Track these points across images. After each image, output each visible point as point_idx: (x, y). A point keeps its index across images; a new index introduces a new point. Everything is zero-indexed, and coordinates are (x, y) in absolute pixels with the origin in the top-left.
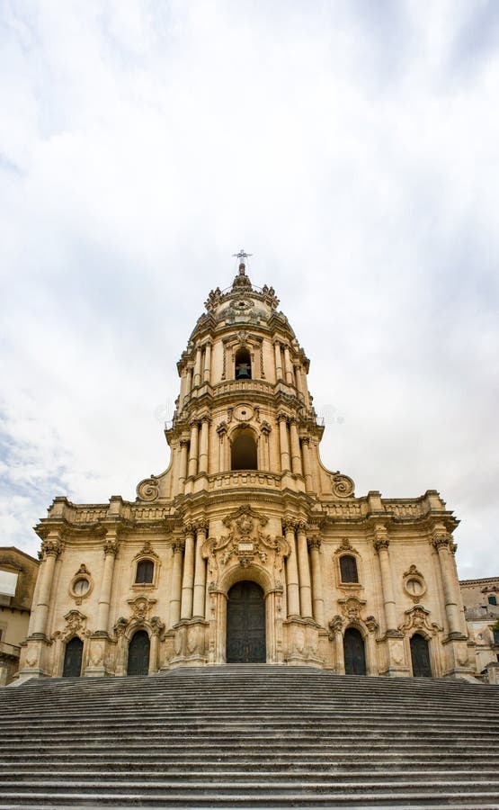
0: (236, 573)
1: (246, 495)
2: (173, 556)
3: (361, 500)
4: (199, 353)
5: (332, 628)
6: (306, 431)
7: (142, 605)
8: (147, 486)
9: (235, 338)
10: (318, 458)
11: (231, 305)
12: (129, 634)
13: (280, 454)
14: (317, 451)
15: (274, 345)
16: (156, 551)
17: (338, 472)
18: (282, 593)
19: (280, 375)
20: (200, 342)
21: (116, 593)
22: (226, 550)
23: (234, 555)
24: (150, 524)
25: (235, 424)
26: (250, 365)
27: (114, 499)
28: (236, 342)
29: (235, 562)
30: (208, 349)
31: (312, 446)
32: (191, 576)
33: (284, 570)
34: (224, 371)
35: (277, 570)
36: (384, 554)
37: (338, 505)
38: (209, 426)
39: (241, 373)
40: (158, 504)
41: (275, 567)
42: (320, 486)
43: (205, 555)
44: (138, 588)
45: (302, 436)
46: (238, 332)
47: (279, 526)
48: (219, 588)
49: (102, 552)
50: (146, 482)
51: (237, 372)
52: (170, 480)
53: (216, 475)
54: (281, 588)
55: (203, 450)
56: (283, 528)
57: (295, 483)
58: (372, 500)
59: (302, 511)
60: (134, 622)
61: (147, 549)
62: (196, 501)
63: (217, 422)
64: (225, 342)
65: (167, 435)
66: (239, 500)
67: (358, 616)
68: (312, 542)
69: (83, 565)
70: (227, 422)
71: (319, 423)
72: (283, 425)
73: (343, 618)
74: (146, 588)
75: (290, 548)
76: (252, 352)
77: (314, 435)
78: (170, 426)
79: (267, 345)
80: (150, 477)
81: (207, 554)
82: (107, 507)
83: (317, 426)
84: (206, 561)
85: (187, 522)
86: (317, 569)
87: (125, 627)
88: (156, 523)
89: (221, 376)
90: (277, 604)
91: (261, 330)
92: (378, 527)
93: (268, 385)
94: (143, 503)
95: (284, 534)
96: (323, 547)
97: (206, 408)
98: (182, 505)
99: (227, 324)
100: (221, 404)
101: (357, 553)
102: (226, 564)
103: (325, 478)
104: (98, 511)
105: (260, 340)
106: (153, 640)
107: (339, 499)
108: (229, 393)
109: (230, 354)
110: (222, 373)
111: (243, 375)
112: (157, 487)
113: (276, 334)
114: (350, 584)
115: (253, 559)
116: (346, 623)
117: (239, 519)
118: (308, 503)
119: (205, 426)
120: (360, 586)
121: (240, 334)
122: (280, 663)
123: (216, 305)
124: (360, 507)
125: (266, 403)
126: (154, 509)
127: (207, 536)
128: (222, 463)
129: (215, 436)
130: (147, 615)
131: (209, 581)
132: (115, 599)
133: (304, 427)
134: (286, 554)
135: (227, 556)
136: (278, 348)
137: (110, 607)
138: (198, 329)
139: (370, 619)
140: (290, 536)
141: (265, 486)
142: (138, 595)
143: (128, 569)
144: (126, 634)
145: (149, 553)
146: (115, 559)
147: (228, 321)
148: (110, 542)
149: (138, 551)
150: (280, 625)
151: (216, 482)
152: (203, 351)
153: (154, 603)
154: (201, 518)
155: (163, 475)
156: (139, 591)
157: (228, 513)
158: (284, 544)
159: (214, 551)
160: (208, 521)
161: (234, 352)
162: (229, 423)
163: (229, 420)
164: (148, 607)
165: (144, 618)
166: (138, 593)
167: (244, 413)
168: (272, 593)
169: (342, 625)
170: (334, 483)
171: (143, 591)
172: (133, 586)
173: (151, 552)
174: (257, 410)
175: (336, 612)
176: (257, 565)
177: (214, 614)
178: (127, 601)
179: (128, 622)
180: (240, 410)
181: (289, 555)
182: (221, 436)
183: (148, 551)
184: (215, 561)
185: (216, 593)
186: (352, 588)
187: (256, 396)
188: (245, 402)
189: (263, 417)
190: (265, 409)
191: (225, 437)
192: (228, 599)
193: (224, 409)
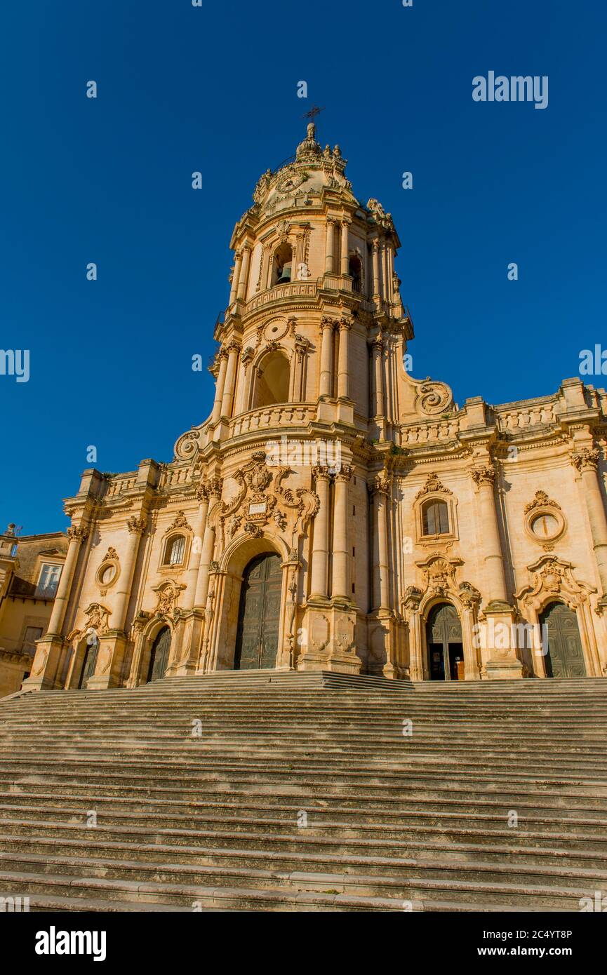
0: (243, 545)
1: (262, 439)
5: (404, 605)
7: (168, 592)
8: (185, 442)
9: (274, 232)
11: (278, 189)
13: (320, 375)
15: (326, 226)
16: (189, 523)
18: (300, 565)
19: (328, 265)
20: (239, 248)
21: (141, 578)
22: (234, 515)
24: (182, 489)
25: (264, 344)
27: (144, 463)
28: (275, 237)
29: (241, 532)
30: (245, 255)
32: (200, 553)
33: (308, 533)
34: (260, 278)
35: (296, 537)
36: (484, 491)
37: (424, 426)
41: (294, 531)
43: (213, 525)
44: (163, 571)
46: (277, 224)
47: (307, 474)
48: (222, 568)
49: (125, 531)
50: (185, 437)
51: (275, 277)
53: (238, 417)
54: (299, 558)
55: (226, 389)
56: (313, 476)
57: (336, 411)
58: (470, 411)
60: (157, 615)
63: (245, 348)
64: (262, 241)
66: (253, 447)
67: (448, 583)
69: (110, 548)
70: (254, 345)
72: (326, 332)
73: (423, 589)
74: (175, 571)
75: (319, 502)
76: (293, 244)
81: (216, 522)
84: (214, 531)
87: (144, 624)
89: (256, 287)
90: (290, 581)
91: (308, 212)
92: (475, 451)
93: (312, 284)
94: (180, 463)
95: (313, 484)
97: (234, 332)
99: (267, 217)
100: (251, 324)
101: (451, 493)
102: (234, 532)
105: (307, 227)
106: (174, 636)
107: (426, 418)
108: (257, 309)
109: (268, 255)
110: (257, 282)
111: (281, 279)
112: (197, 440)
113: (330, 211)
114: (436, 536)
115: (264, 523)
116: (428, 596)
117: (251, 473)
119: (232, 355)
120: (452, 537)
121: (279, 225)
122: (286, 668)
123: (264, 195)
124: (458, 424)
125: (304, 309)
127: (219, 499)
128: (243, 401)
129: (242, 365)
130: (172, 605)
131: (214, 557)
132: (139, 587)
134: (312, 512)
135: (234, 524)
136: (330, 230)
137: (131, 597)
138: (237, 232)
139: (462, 586)
140: (321, 486)
142: (164, 579)
143: (157, 548)
144: (144, 632)
145: (181, 525)
146: (143, 536)
147: (268, 213)
149: (169, 525)
150: (289, 611)
151: (236, 426)
152: (242, 259)
153: (182, 588)
154: (213, 477)
155: (206, 424)
156: (166, 574)
157: (240, 467)
158: (309, 499)
159: (223, 519)
160: (222, 480)
161: (272, 252)
162: (256, 347)
163: (257, 343)
164: (174, 593)
165: (168, 609)
166: (166, 577)
167: (275, 330)
168: (284, 567)
169: (419, 601)
170: (422, 395)
171: (171, 574)
172: (161, 569)
173: (185, 524)
174: (293, 321)
175: (414, 581)
176: (268, 532)
177: (212, 603)
178: (152, 587)
179: (150, 615)
180: (271, 326)
181: (316, 513)
182: (246, 366)
183: (180, 523)
184: (223, 531)
185: (216, 574)
186: (440, 541)
187: (292, 304)
188: (277, 314)
189: (300, 330)
190: (302, 318)
191: (250, 367)
192: (243, 579)
193: (254, 331)
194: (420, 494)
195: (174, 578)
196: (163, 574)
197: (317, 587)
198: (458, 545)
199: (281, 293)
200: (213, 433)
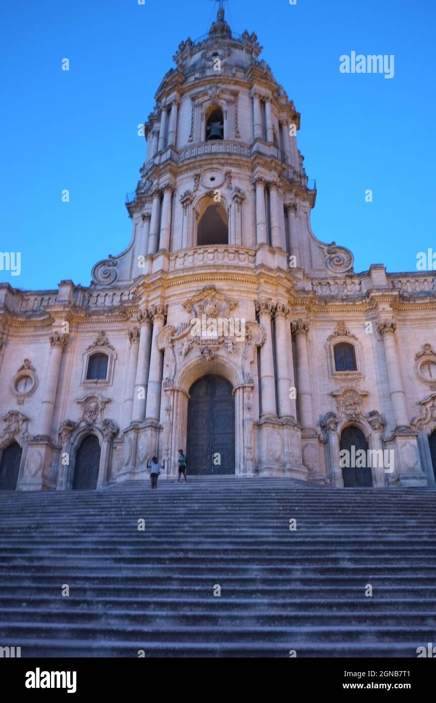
0: (197, 366)
1: (211, 274)
2: (130, 348)
3: (361, 275)
4: (164, 114)
5: (324, 427)
6: (292, 196)
7: (93, 405)
8: (103, 268)
9: (205, 93)
10: (308, 227)
11: (203, 56)
12: (76, 439)
13: (255, 224)
14: (307, 219)
15: (252, 98)
16: (112, 342)
17: (333, 243)
18: (253, 388)
19: (258, 132)
20: (165, 101)
21: (63, 391)
22: (185, 339)
23: (195, 345)
24: (104, 311)
25: (202, 192)
26: (222, 123)
27: (63, 283)
28: (206, 98)
29: (195, 355)
30: (174, 108)
31: (301, 213)
32: (145, 371)
33: (256, 361)
34: (192, 131)
35: (247, 363)
36: (389, 340)
37: (331, 282)
38: (173, 196)
39: (212, 134)
40: (116, 288)
41: (245, 358)
42: (311, 261)
43: (161, 347)
44: (89, 385)
45: (287, 202)
46: (208, 87)
47: (253, 310)
48: (177, 385)
49: (49, 345)
50: (103, 263)
51: (208, 132)
52: (130, 259)
53: (178, 252)
54: (251, 381)
55: (164, 224)
56: (257, 312)
57: (274, 258)
58: (374, 274)
59: (282, 291)
60: (83, 424)
61: (102, 340)
62: (152, 283)
63: (181, 192)
64: (193, 99)
65: (129, 209)
66: (202, 280)
67: (358, 410)
68: (297, 326)
69: (26, 361)
70: (192, 190)
71: (310, 186)
72: (260, 189)
73: (339, 414)
74: (99, 385)
75: (265, 335)
76: (225, 108)
77: (304, 200)
78: (132, 198)
79: (244, 100)
80: (107, 258)
81: (165, 344)
82: (56, 292)
83: (307, 190)
84: (162, 352)
85: (142, 307)
86: (304, 359)
87: (71, 432)
88: (111, 310)
89: (188, 138)
90: (246, 401)
91: (236, 83)
92: (381, 307)
93: (242, 145)
94: (99, 287)
95: (258, 318)
96: (313, 333)
97: (168, 175)
98: (138, 287)
99: (196, 79)
100: (186, 170)
101: (356, 339)
102: (186, 354)
103: (316, 251)
104: (46, 298)
105: (235, 94)
106: (104, 445)
107: (334, 275)
108: (195, 157)
109: (199, 112)
110: (189, 134)
111: (215, 135)
112: (115, 268)
113: (255, 86)
114: (346, 372)
115: (218, 349)
116: (343, 421)
117: (202, 303)
118: (289, 280)
119: (167, 196)
120: (360, 374)
121: (211, 88)
122: (250, 474)
123: (186, 58)
124: (360, 284)
125: (239, 166)
126: (111, 293)
127: (165, 322)
128: (185, 238)
129: (179, 207)
130: (99, 417)
131: (165, 376)
132: (62, 398)
133: (290, 191)
134: (259, 343)
135: (186, 346)
136: (257, 103)
137: (55, 407)
138: (164, 85)
139: (373, 414)
140: (265, 320)
141: (236, 262)
142: (89, 393)
143: (78, 364)
144: (72, 439)
145: (103, 345)
146: (64, 351)
147: (197, 75)
148: (56, 333)
149: (91, 343)
150: (249, 426)
151: (178, 260)
152: (169, 111)
153: (109, 401)
154: (158, 302)
155: (123, 254)
156: (90, 388)
157: (189, 296)
158: (255, 331)
159: (172, 341)
160: (167, 306)
161: (203, 110)
162: (195, 191)
163: (195, 188)
164: (100, 407)
165: (94, 420)
166: (89, 392)
167: (213, 179)
168: (239, 388)
169: (336, 424)
170: (328, 256)
171: (95, 388)
172: (84, 383)
173: (106, 344)
174: (228, 175)
175: (330, 408)
176: (223, 357)
177: (169, 415)
178: (76, 399)
179: (76, 425)
180: (209, 175)
181: (263, 344)
182: (185, 207)
183: (102, 342)
184: (173, 352)
185: (172, 390)
186: (350, 377)
187: (227, 159)
188: (215, 166)
189: (235, 183)
190: (238, 174)
191: (190, 208)
192: (189, 397)
193: (190, 176)
194: (331, 338)
195: (99, 392)
196: (87, 388)
197: (269, 406)
198: (364, 380)
199: (215, 147)
200: (152, 263)
